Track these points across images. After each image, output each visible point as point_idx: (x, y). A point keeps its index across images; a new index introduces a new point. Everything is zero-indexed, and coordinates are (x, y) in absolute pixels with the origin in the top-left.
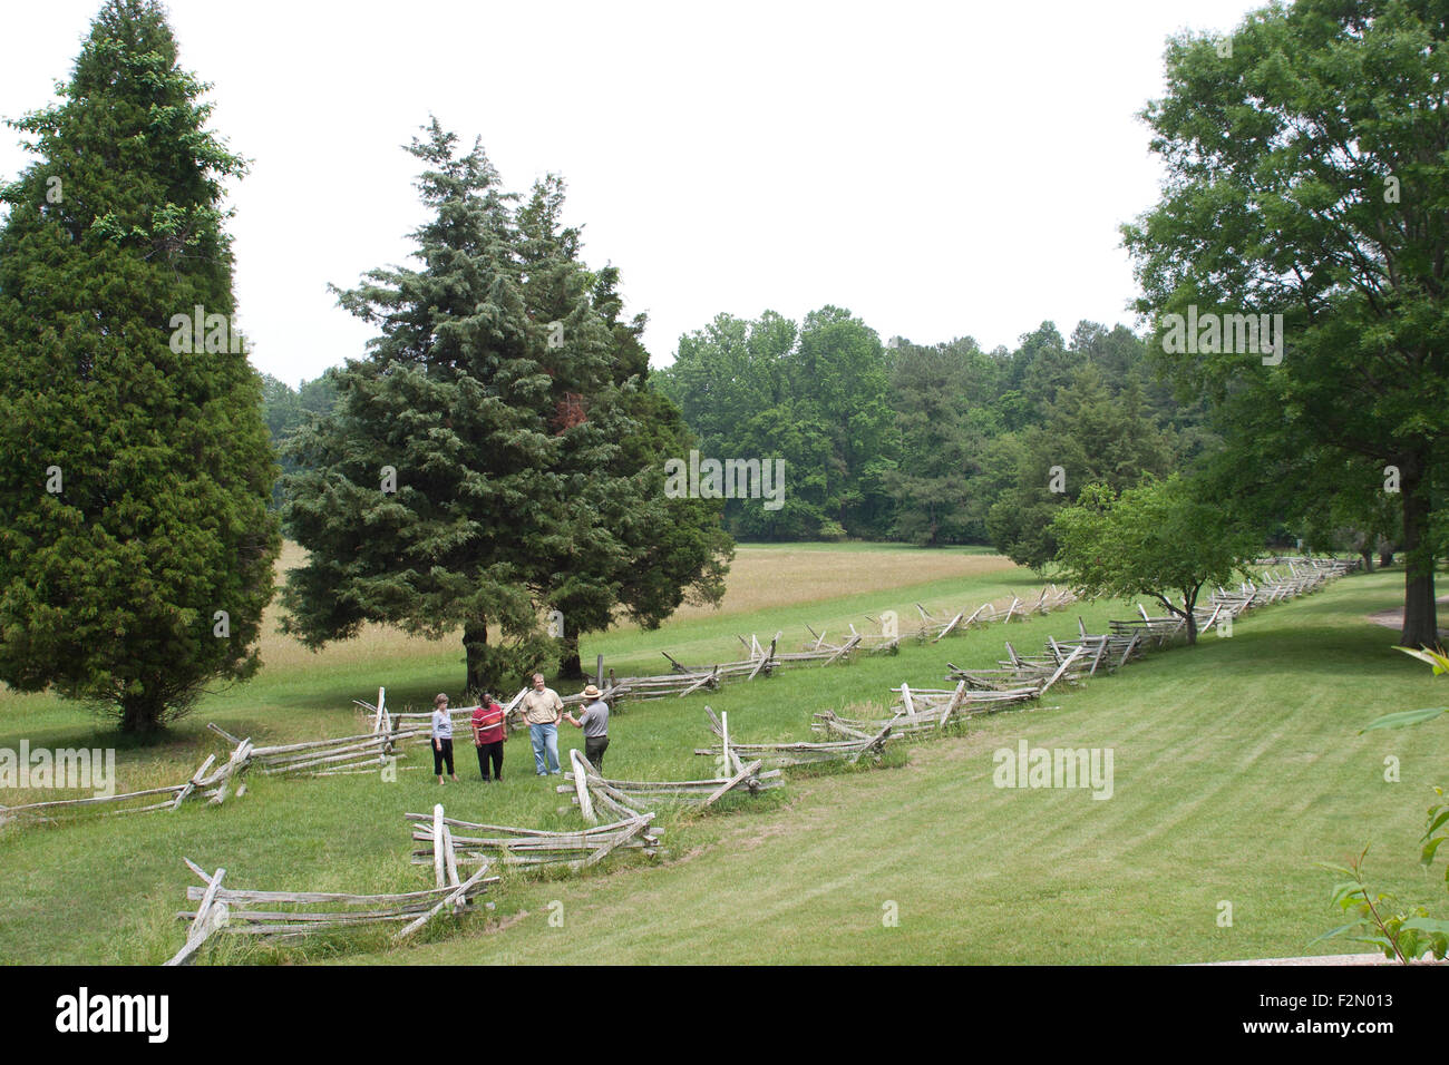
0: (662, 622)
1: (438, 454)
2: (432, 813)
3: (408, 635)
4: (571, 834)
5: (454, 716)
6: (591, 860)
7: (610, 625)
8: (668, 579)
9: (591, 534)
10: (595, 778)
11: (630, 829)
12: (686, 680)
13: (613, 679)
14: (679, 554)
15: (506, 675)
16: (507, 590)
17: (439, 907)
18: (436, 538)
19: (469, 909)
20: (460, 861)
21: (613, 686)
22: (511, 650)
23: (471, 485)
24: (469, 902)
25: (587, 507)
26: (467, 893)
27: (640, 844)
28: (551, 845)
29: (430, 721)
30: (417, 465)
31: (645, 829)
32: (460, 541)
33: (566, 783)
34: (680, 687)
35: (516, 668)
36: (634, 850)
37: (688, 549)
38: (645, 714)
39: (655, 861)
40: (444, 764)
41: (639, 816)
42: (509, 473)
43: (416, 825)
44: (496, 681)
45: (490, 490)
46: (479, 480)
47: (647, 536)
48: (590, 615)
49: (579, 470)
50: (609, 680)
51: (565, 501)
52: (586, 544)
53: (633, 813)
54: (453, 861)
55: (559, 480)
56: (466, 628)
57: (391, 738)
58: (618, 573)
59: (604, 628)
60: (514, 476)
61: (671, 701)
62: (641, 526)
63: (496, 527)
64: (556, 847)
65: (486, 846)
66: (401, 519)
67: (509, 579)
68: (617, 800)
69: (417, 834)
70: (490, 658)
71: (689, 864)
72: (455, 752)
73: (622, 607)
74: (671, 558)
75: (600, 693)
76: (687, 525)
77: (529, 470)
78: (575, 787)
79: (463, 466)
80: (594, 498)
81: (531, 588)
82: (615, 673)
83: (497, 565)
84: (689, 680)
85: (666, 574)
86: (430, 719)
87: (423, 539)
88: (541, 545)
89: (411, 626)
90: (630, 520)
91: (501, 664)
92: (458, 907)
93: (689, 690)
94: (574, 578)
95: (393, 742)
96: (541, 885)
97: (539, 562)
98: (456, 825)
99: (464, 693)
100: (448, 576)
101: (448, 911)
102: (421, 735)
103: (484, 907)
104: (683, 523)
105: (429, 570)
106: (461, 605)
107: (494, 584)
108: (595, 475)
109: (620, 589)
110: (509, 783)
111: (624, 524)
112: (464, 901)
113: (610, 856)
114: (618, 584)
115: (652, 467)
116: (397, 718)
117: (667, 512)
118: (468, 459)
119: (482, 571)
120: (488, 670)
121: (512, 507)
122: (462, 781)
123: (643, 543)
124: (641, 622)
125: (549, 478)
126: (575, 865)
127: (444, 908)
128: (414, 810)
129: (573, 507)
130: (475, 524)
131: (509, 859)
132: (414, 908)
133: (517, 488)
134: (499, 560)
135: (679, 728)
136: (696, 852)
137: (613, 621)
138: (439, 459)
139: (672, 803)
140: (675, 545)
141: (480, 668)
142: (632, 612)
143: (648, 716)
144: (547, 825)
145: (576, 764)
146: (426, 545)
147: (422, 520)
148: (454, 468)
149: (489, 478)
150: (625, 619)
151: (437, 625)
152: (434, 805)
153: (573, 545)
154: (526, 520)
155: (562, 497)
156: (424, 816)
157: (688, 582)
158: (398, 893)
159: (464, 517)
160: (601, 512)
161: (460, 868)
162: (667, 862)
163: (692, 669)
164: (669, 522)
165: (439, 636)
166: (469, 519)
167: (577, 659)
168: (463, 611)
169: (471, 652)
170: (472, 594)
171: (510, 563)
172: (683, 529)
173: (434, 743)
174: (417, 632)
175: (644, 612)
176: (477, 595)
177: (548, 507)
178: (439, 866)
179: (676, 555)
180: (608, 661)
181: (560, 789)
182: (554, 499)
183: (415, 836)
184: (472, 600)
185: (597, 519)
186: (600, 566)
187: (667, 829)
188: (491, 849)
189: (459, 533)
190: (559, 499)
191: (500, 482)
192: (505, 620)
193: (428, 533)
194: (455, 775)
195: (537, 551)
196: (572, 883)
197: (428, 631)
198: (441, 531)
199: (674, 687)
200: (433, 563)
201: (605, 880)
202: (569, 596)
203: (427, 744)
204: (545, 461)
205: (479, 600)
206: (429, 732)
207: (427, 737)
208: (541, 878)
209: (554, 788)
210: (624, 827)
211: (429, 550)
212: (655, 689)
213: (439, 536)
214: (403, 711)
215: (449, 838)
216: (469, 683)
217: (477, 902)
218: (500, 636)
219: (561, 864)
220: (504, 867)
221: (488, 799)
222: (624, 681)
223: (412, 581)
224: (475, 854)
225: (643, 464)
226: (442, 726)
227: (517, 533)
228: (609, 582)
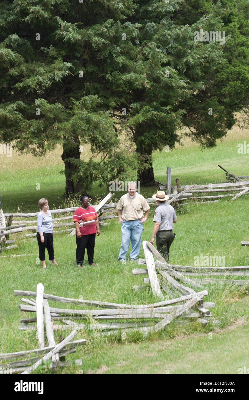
0: (218, 141)
1: (38, 8)
2: (35, 290)
3: (18, 153)
4: (142, 306)
5: (54, 215)
6: (158, 327)
7: (177, 144)
8: (223, 107)
9: (159, 72)
10: (162, 263)
11: (188, 302)
12: (237, 187)
13: (178, 186)
14: (231, 87)
15: (95, 184)
16: (95, 117)
17: (38, 363)
18: (38, 77)
19: (61, 364)
20: (56, 327)
21: (179, 192)
22: (99, 164)
23: (65, 33)
24: (62, 359)
25: (157, 50)
26: (61, 352)
27: (196, 315)
28: (127, 314)
29: (36, 219)
30: (22, 17)
31: (200, 303)
32: (57, 78)
33: (139, 267)
34: (232, 192)
35: (103, 177)
36: (192, 320)
37: (239, 83)
38: (204, 213)
39: (207, 328)
40: (46, 252)
41: (195, 293)
42: (95, 23)
43: (23, 299)
44: (88, 188)
45: (79, 37)
46: (70, 29)
47: (205, 73)
48: (161, 137)
49: (151, 19)
50: (176, 187)
51: (140, 44)
52: (156, 80)
53: (190, 290)
54: (51, 327)
55: (135, 28)
56: (64, 147)
57: (6, 232)
58: (184, 102)
59: (172, 146)
60: (98, 25)
61: (225, 203)
62: (200, 64)
63: (85, 67)
64: (130, 316)
65: (76, 315)
66: (10, 61)
67: (96, 108)
68: (178, 280)
69: (24, 307)
70: (82, 170)
71: (235, 331)
72: (55, 243)
73: (186, 130)
74: (225, 90)
75: (167, 197)
76: (237, 62)
77: (111, 21)
78: (147, 270)
79: (58, 18)
80: (163, 43)
81: (115, 115)
82: (179, 182)
83: (86, 98)
84: (240, 187)
85: (221, 103)
86: (35, 218)
87: (29, 77)
88: (121, 81)
89: (20, 146)
90: (191, 60)
91: (91, 175)
92: (54, 363)
93: (239, 195)
94: (147, 107)
95: (7, 236)
96: (119, 346)
97: (119, 95)
98: (53, 299)
99: (63, 197)
100: (49, 106)
101: (45, 366)
102: (29, 230)
103: (74, 363)
104: (235, 61)
105: (34, 101)
106: (59, 129)
107: (85, 113)
108: (164, 24)
109: (184, 116)
110: (97, 267)
111: (187, 64)
112: (58, 358)
113: (172, 324)
114: (182, 111)
115: (210, 15)
116: (10, 217)
117: (221, 53)
118: (62, 12)
119: (75, 102)
120: (81, 179)
121: (99, 50)
122: (60, 266)
123: (202, 78)
124: (201, 141)
125: (126, 27)
126: (145, 330)
127: (43, 364)
128: (23, 288)
129: (146, 50)
130: (69, 65)
131: (95, 325)
132: (20, 364)
133: (101, 35)
134: (88, 93)
135: (230, 224)
136: (241, 322)
137: (179, 141)
138: (38, 12)
139: (222, 283)
140: (228, 79)
141: (75, 178)
142: (194, 134)
143: (205, 215)
144: (125, 300)
145: (147, 253)
146: (31, 82)
147: (27, 62)
148: (51, 19)
149: (79, 27)
150: (189, 139)
151: (41, 145)
152: (38, 283)
153: (146, 81)
154: (109, 61)
155: (138, 42)
156: (28, 292)
157: (239, 109)
158: (8, 352)
159: (60, 59)
160: (169, 54)
161: (56, 332)
162: (217, 329)
163: (242, 178)
164: (224, 61)
165: (43, 153)
166: (64, 61)
167: (150, 171)
168: (61, 134)
169: (68, 165)
170: (68, 121)
171: (96, 96)
172: (235, 66)
173: (38, 234)
174: (26, 150)
175: (204, 133)
176: (71, 121)
177: (126, 50)
178: (40, 331)
179: (229, 88)
180: (175, 172)
181: (134, 271)
182: (131, 43)
183: (22, 308)
184: (67, 125)
185: (165, 60)
186: (167, 97)
187: (217, 304)
188: (79, 318)
189: (56, 72)
190: (134, 44)
191: (88, 30)
192: (94, 141)
193: (32, 72)
194: (55, 260)
195: (118, 86)
196: (143, 345)
197: (34, 150)
198: (42, 70)
199: (227, 192)
200: (38, 96)
201: (169, 343)
202: (144, 121)
203: (34, 237)
204: (123, 13)
205: (73, 125)
206: (35, 227)
207: (34, 231)
208: (119, 341)
209: (130, 270)
210: (184, 302)
211: (33, 86)
212: (211, 193)
213: (41, 75)
214: (15, 212)
215: (48, 309)
216: (67, 189)
217: (68, 359)
218: (91, 153)
219: (135, 330)
220: (90, 331)
221: (80, 279)
222: (187, 187)
223: (20, 110)
224: (68, 322)
225: (202, 14)
226: (45, 223)
227: (103, 71)
228: (175, 110)
